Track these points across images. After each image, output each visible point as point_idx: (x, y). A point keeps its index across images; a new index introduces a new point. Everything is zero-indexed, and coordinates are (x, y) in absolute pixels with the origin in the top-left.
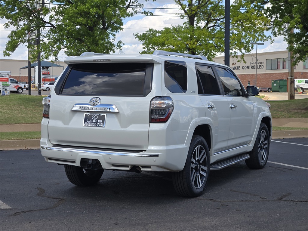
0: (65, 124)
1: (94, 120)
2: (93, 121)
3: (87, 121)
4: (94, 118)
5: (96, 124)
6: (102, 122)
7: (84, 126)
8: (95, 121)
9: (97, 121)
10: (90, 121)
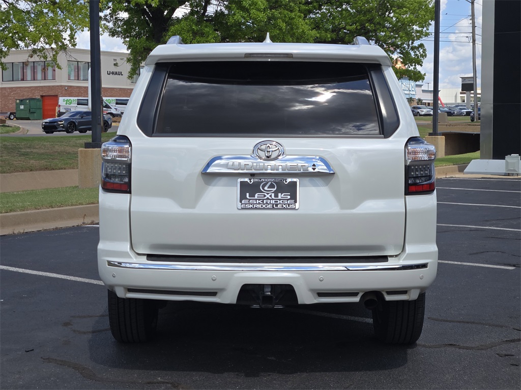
0: (183, 206)
1: (268, 194)
2: (265, 196)
3: (248, 196)
4: (266, 188)
5: (272, 202)
6: (289, 197)
7: (242, 209)
8: (271, 196)
9: (276, 196)
10: (256, 195)
